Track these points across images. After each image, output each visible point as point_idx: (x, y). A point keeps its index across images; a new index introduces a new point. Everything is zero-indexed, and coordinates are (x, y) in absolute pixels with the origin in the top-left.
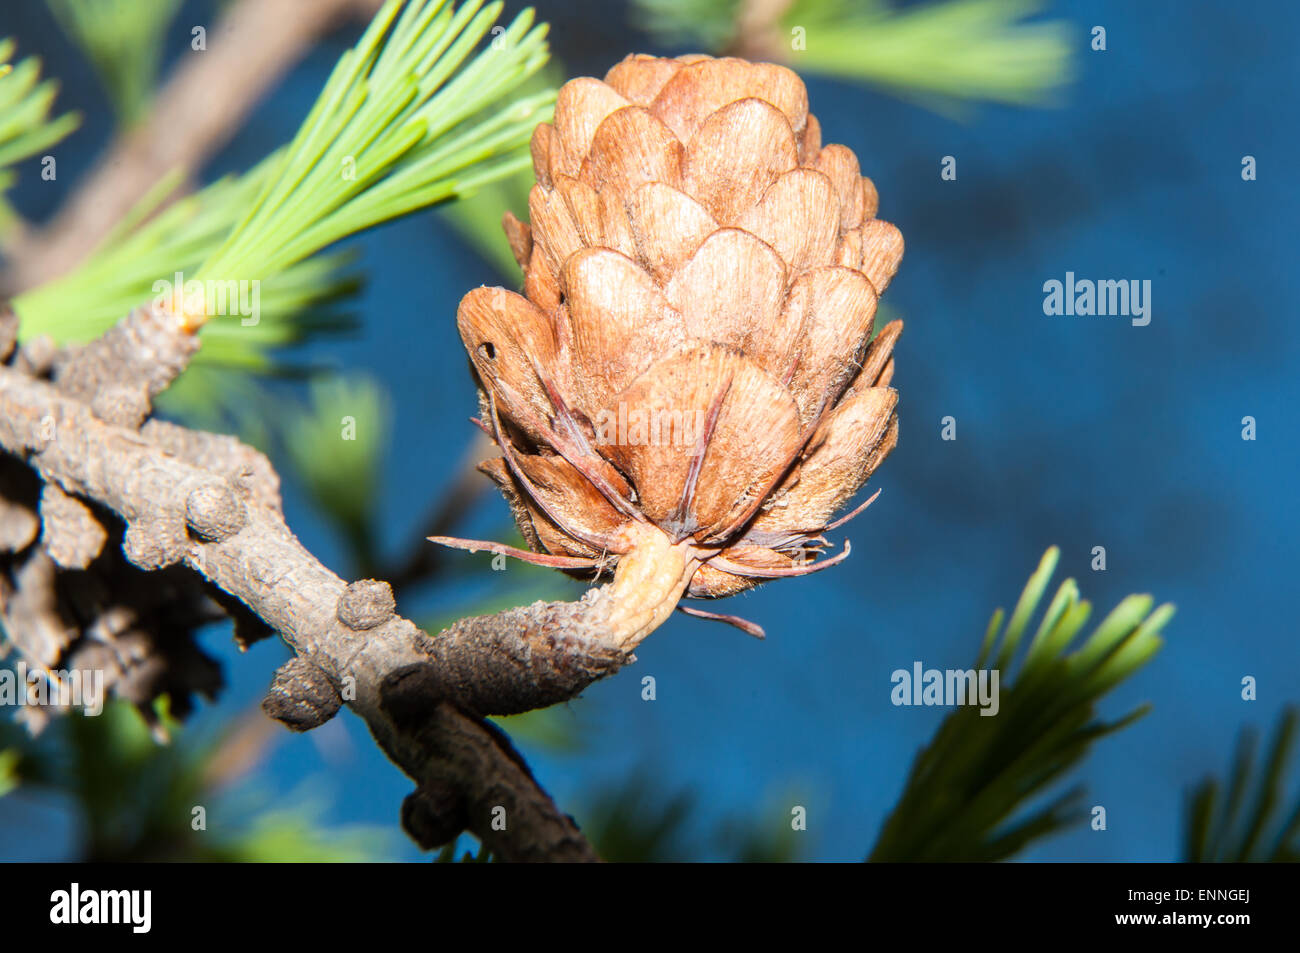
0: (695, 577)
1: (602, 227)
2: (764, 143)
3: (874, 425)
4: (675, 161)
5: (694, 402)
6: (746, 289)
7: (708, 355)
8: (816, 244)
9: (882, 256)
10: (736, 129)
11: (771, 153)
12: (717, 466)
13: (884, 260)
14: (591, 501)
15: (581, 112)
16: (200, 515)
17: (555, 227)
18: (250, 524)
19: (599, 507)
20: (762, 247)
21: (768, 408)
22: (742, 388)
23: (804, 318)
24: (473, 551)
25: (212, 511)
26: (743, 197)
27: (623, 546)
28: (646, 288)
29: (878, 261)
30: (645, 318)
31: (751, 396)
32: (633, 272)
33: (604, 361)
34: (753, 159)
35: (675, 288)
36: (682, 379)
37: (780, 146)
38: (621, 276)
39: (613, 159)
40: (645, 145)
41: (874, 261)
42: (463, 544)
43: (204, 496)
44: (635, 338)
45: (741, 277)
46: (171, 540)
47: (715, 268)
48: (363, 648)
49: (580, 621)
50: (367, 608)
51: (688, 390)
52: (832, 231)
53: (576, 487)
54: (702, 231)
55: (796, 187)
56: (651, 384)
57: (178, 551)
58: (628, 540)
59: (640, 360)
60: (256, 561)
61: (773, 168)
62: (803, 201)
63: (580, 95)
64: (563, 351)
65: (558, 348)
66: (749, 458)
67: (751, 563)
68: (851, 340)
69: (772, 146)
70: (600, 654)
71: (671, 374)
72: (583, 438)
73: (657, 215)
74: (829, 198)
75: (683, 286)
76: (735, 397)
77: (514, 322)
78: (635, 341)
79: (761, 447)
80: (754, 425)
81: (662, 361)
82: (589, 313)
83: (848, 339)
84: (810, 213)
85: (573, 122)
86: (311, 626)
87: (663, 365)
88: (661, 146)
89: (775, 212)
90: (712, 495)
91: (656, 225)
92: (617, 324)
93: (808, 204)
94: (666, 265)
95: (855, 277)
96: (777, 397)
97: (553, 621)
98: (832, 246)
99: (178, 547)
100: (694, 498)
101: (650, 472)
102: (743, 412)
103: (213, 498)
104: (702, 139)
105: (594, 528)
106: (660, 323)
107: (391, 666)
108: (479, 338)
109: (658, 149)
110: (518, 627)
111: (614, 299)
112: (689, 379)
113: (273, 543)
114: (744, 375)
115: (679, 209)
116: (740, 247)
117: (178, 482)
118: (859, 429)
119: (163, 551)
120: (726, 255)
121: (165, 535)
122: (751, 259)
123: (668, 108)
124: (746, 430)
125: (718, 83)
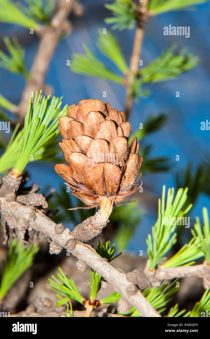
0: (115, 201)
1: (72, 147)
2: (96, 119)
3: (135, 162)
4: (82, 128)
5: (99, 175)
6: (101, 149)
7: (98, 166)
8: (113, 133)
9: (127, 128)
10: (90, 118)
11: (98, 120)
12: (108, 183)
13: (127, 129)
14: (90, 197)
15: (63, 123)
16: (27, 220)
17: (65, 149)
18: (37, 217)
19: (91, 198)
20: (101, 140)
21: (113, 169)
22: (106, 168)
23: (114, 150)
24: (76, 210)
25: (29, 218)
26: (96, 130)
27: (99, 202)
28: (84, 157)
29: (126, 129)
30: (85, 162)
31: (109, 169)
32: (80, 155)
33: (81, 172)
34: (95, 122)
35: (89, 154)
36: (95, 172)
37: (100, 118)
38: (78, 156)
39: (71, 131)
40: (76, 127)
41: (125, 130)
42: (74, 209)
43: (26, 216)
44: (85, 166)
45: (100, 148)
46: (25, 225)
47: (94, 147)
48: (61, 237)
49: (96, 219)
50: (59, 230)
51: (97, 173)
52: (115, 129)
53: (86, 196)
54: (90, 141)
55: (105, 125)
56: (90, 175)
57: (27, 226)
58: (99, 200)
59: (88, 170)
60: (40, 225)
61: (100, 122)
62: (107, 127)
63: (62, 121)
64: (74, 173)
65: (73, 172)
66: (114, 179)
67: (123, 195)
68: (125, 149)
69: (98, 119)
70: (102, 224)
71: (93, 172)
72: (84, 187)
73: (81, 141)
74: (111, 124)
75: (90, 153)
76: (106, 170)
77: (64, 170)
78: (85, 167)
79: (115, 176)
80: (112, 173)
81: (90, 170)
82: (75, 165)
83: (124, 149)
84: (109, 128)
85: (63, 126)
86: (52, 235)
87: (90, 171)
88: (78, 126)
89: (102, 131)
90: (110, 188)
91: (82, 143)
92: (81, 165)
93: (108, 127)
94: (86, 150)
95: (121, 138)
96: (114, 167)
97: (91, 221)
98: (116, 132)
99: (27, 225)
100: (106, 191)
101: (97, 189)
102: (109, 172)
103: (28, 216)
104: (85, 123)
105: (92, 201)
106: (88, 162)
107: (67, 239)
108: (60, 174)
109: (78, 127)
110: (86, 225)
111: (78, 161)
112: (96, 171)
113: (42, 220)
114: (106, 166)
115: (84, 139)
116: (97, 142)
117: (23, 212)
118: (133, 164)
119: (24, 227)
120: (96, 144)
121: (23, 224)
122: (100, 143)
123: (78, 116)
124: (111, 175)
125: (85, 108)
